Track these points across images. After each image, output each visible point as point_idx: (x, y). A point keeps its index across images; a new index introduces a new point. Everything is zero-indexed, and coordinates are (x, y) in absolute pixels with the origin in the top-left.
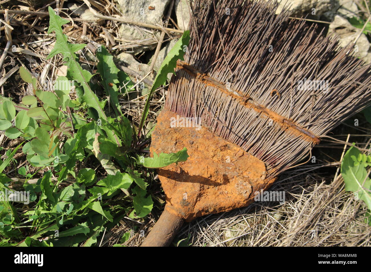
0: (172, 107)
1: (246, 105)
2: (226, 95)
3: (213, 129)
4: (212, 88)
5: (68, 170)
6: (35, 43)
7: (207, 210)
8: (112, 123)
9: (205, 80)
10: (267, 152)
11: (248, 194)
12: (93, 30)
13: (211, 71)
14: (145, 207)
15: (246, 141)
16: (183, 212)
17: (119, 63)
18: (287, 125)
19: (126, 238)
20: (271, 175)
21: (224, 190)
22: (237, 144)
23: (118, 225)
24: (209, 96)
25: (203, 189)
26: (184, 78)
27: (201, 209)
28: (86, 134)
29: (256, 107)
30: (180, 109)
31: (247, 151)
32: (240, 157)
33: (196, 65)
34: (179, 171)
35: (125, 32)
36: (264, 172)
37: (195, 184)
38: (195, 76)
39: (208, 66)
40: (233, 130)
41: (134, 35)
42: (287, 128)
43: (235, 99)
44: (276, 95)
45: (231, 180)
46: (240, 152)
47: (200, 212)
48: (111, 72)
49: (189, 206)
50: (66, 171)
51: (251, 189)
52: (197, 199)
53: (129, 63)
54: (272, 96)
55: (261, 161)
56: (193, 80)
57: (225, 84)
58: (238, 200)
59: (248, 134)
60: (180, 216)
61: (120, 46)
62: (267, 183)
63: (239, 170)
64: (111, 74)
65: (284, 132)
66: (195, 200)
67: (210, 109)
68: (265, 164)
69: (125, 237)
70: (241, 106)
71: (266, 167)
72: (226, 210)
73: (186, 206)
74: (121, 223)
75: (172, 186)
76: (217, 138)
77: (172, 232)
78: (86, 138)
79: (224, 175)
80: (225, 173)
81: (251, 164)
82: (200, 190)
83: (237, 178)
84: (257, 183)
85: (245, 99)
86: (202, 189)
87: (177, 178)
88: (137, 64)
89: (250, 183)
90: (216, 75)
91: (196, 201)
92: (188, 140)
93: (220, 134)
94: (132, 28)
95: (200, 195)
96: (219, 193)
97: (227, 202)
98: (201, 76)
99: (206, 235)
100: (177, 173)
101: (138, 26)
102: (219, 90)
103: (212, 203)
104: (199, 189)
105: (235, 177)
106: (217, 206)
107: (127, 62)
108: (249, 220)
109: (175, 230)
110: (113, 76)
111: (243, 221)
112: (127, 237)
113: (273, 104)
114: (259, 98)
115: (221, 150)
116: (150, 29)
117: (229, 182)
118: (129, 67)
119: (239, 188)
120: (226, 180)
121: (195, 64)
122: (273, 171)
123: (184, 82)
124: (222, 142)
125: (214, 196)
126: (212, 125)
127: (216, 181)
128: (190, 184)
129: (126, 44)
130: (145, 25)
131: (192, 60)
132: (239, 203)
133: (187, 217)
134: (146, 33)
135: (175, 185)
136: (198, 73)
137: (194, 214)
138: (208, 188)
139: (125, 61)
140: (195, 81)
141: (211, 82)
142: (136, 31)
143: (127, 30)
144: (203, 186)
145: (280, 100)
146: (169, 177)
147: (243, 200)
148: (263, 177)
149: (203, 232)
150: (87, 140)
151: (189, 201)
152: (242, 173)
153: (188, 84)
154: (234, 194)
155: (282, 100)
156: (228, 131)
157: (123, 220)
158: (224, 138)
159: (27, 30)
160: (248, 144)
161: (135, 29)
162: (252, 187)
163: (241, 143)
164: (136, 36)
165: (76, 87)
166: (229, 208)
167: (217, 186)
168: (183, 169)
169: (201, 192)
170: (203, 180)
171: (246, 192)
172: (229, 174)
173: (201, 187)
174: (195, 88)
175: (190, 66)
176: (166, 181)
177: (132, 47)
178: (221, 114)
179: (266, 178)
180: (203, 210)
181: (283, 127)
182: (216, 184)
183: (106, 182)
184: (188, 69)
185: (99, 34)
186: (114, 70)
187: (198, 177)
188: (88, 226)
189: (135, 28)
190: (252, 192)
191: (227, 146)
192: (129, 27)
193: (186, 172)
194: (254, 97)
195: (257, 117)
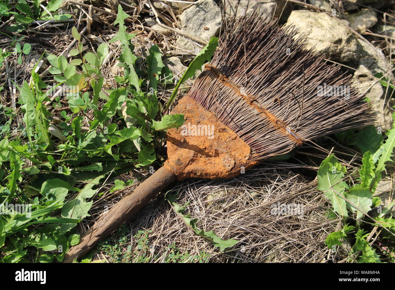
0: (192, 95)
1: (251, 105)
2: (238, 95)
3: (219, 116)
4: (228, 88)
5: (99, 123)
6: (108, 36)
7: (195, 173)
8: (142, 96)
9: (225, 81)
10: (256, 141)
11: (230, 168)
12: (157, 37)
13: (232, 76)
14: (148, 160)
15: (242, 129)
16: (175, 169)
17: (168, 62)
18: (279, 126)
19: (130, 184)
20: (254, 158)
21: (213, 161)
22: (234, 130)
23: (127, 173)
24: (224, 93)
25: (197, 157)
26: (209, 76)
27: (190, 171)
28: (118, 98)
29: (258, 108)
30: (198, 97)
31: (240, 137)
32: (233, 139)
33: (221, 70)
34: (182, 141)
35: (180, 42)
36: (248, 154)
37: (191, 151)
38: (218, 77)
39: (230, 72)
40: (234, 120)
41: (187, 46)
42: (279, 128)
43: (244, 99)
44: (278, 103)
45: (220, 155)
46: (234, 136)
47: (189, 173)
48: (158, 66)
49: (182, 166)
50: (98, 123)
51: (233, 164)
52: (189, 162)
53: (175, 64)
54: (274, 102)
55: (249, 146)
56: (215, 79)
57: (240, 87)
58: (221, 170)
59: (245, 124)
60: (172, 171)
61: (173, 52)
62: (249, 163)
63: (229, 149)
64: (158, 67)
65: (275, 130)
66: (187, 162)
67: (221, 101)
68: (251, 149)
69: (129, 182)
70: (247, 105)
71: (251, 151)
72: (211, 177)
73: (179, 165)
74: (130, 172)
75: (173, 149)
76: (219, 122)
77: (162, 181)
78: (118, 101)
79: (216, 150)
80: (217, 148)
81: (239, 146)
82: (194, 157)
83: (225, 154)
84: (241, 161)
85: (252, 100)
86: (195, 156)
87: (179, 145)
88: (181, 66)
89: (235, 160)
90: (235, 79)
91: (188, 164)
92: (196, 119)
93: (223, 121)
94: (186, 40)
95: (192, 160)
96: (208, 162)
97: (212, 170)
98: (222, 77)
99: (193, 195)
100: (181, 142)
101: (191, 39)
102: (233, 91)
103: (200, 168)
104: (193, 155)
105: (224, 153)
106: (204, 171)
107: (174, 63)
108: (229, 191)
109: (166, 181)
110: (158, 69)
111: (224, 191)
112: (130, 182)
113: (273, 108)
114: (264, 102)
115: (219, 132)
116: (201, 43)
117: (218, 156)
118: (174, 67)
119: (225, 162)
120: (217, 154)
121: (221, 68)
122: (256, 156)
123: (208, 79)
124: (223, 126)
125: (203, 164)
126: (219, 113)
127: (208, 153)
128: (187, 150)
129: (179, 51)
130: (198, 40)
131: (219, 65)
132: (222, 173)
133: (178, 174)
134: (197, 46)
135: (176, 149)
136: (221, 75)
137: (184, 173)
138: (201, 157)
139: (173, 62)
140: (216, 80)
141: (229, 83)
142: (189, 43)
143: (182, 40)
144: (197, 154)
145: (280, 107)
146: (173, 143)
147: (226, 171)
148: (247, 158)
149: (191, 192)
150: (118, 102)
151: (182, 162)
152: (231, 152)
153: (210, 81)
154: (220, 165)
155: (282, 107)
156: (230, 120)
157: (132, 171)
158: (225, 124)
159: (106, 27)
160: (242, 132)
161: (188, 42)
162: (235, 163)
163: (237, 130)
164: (188, 47)
165: (125, 68)
166: (213, 175)
167: (208, 157)
168: (186, 140)
169: (194, 158)
170: (198, 149)
171: (230, 165)
172: (220, 150)
173: (194, 154)
174: (215, 85)
175: (217, 69)
176: (171, 145)
177: (183, 54)
178: (229, 107)
179: (248, 159)
180: (192, 172)
181: (276, 127)
182: (208, 156)
183: (122, 133)
184: (214, 71)
185: (161, 41)
186: (160, 65)
187: (195, 147)
188: (102, 166)
189: (189, 40)
190: (234, 167)
191: (225, 129)
192: (185, 39)
193: (188, 142)
194: (259, 100)
195: (257, 115)
